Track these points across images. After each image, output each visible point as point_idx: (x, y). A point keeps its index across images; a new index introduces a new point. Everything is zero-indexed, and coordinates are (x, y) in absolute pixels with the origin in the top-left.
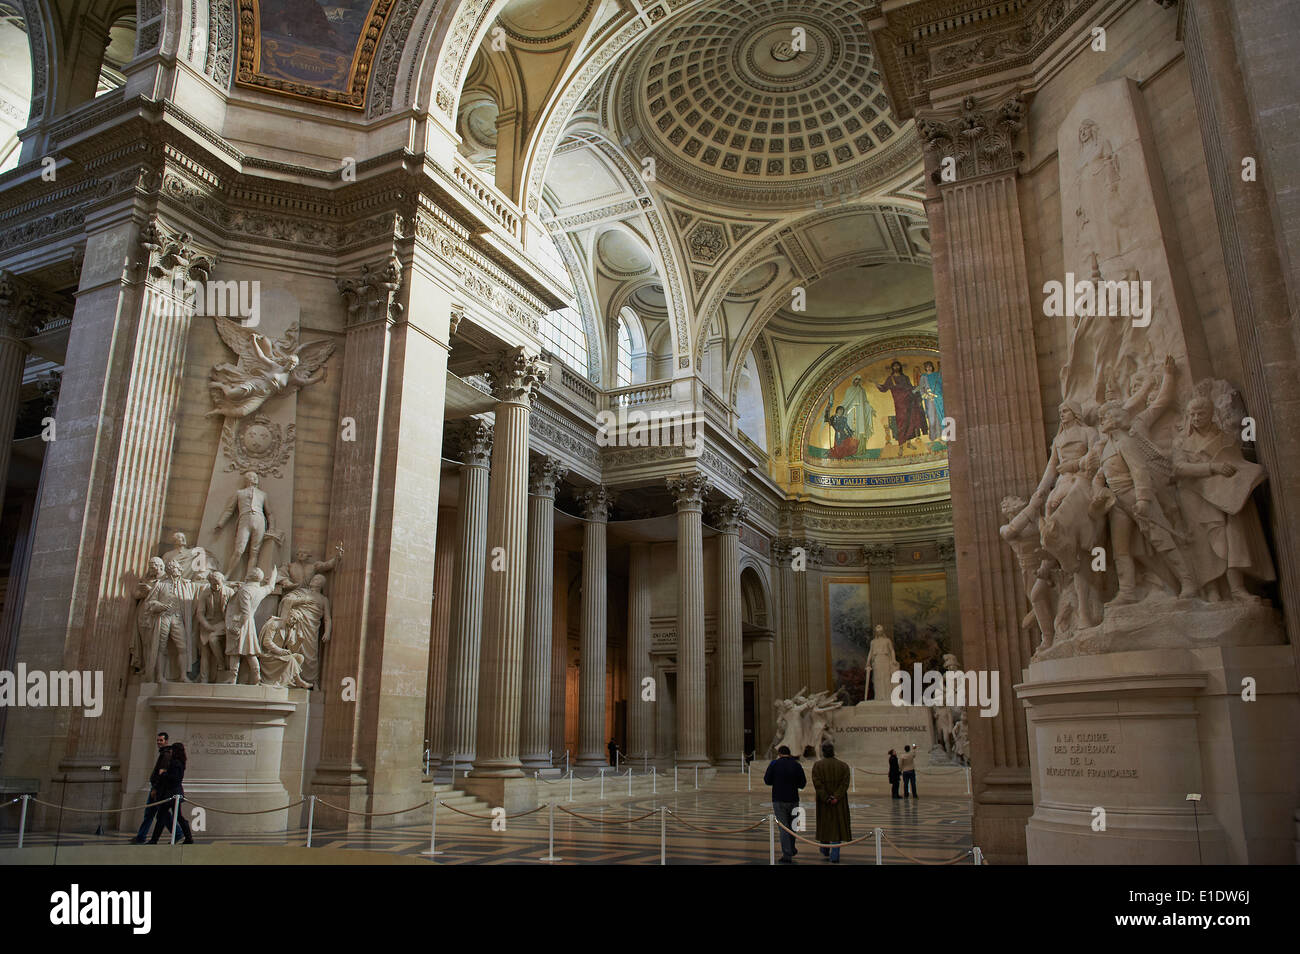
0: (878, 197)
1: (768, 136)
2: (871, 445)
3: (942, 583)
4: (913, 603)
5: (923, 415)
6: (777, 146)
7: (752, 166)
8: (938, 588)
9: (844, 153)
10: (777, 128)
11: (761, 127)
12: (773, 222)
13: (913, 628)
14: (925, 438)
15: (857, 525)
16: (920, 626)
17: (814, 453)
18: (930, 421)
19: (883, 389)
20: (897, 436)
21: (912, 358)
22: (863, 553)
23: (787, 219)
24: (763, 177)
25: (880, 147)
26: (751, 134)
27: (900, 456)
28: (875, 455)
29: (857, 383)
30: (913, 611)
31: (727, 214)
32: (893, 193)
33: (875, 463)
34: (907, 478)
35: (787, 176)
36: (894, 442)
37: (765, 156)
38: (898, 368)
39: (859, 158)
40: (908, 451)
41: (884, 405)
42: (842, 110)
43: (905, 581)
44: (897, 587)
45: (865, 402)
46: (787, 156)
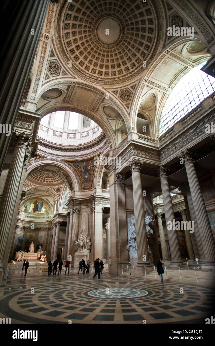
0: (49, 187)
1: (39, 177)
2: (29, 211)
3: (35, 234)
4: (30, 236)
5: (38, 209)
6: (40, 178)
7: (36, 179)
8: (34, 235)
9: (47, 181)
10: (41, 176)
11: (39, 176)
12: (35, 185)
13: (29, 240)
14: (37, 212)
15: (24, 223)
16: (30, 240)
17: (22, 211)
18: (38, 210)
19: (33, 204)
20: (33, 211)
21: (39, 201)
22: (24, 228)
23: (37, 186)
24: (36, 180)
25: (51, 183)
26: (38, 176)
27: (33, 214)
28: (29, 213)
29: (30, 202)
30: (29, 238)
31: (30, 183)
32: (50, 188)
33: (29, 214)
34: (33, 217)
35: (39, 181)
36: (33, 212)
37: (38, 178)
38: (37, 201)
39: (48, 183)
40: (34, 213)
41: (33, 206)
42: (49, 178)
43: (30, 233)
44: (28, 234)
45: (30, 205)
46: (40, 179)
